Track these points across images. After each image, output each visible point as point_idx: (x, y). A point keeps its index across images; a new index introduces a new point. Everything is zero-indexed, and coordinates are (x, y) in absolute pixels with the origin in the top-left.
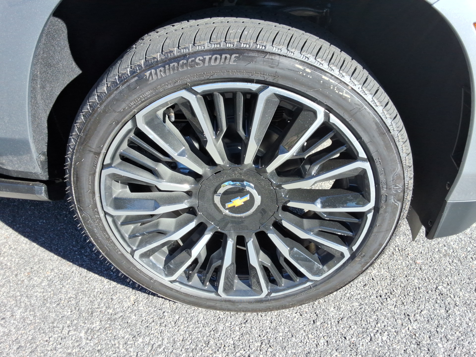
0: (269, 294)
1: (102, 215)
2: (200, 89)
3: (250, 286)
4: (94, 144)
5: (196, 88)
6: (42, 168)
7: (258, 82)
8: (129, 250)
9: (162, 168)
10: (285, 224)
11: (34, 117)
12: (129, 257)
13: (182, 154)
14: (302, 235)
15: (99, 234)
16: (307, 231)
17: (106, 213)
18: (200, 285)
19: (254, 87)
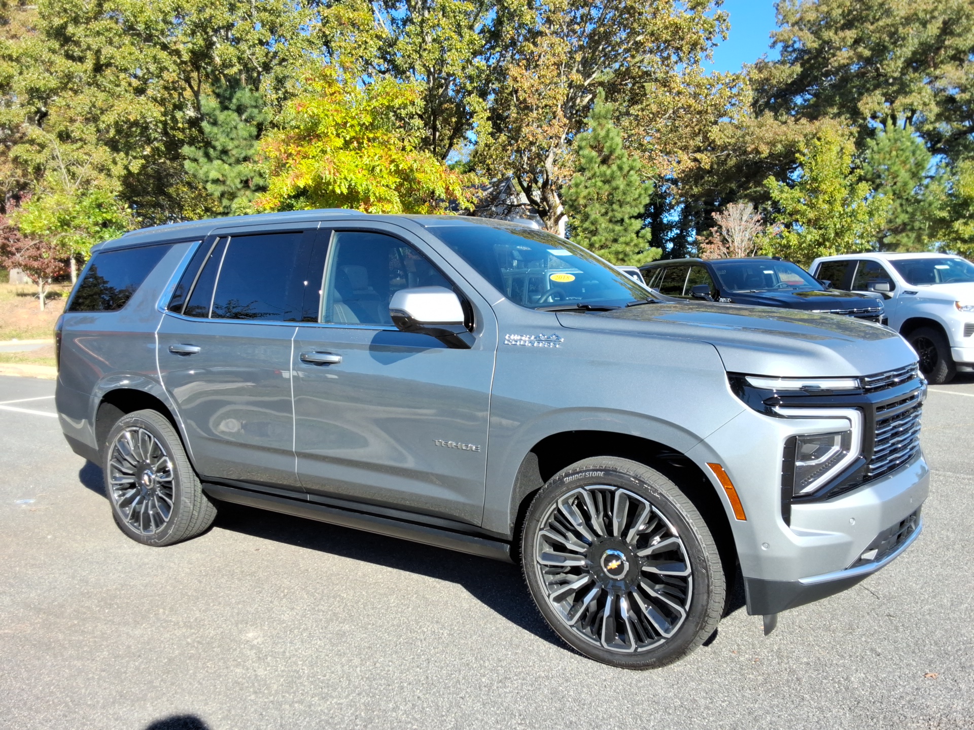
0: (636, 649)
1: (535, 563)
2: (588, 488)
3: (624, 641)
4: (537, 515)
5: (586, 488)
6: (511, 531)
7: (615, 486)
8: (547, 593)
9: (570, 535)
10: (643, 585)
11: (513, 499)
12: (546, 598)
13: (580, 525)
14: (653, 594)
15: (532, 577)
16: (656, 591)
17: (538, 562)
18: (590, 634)
19: (613, 488)
